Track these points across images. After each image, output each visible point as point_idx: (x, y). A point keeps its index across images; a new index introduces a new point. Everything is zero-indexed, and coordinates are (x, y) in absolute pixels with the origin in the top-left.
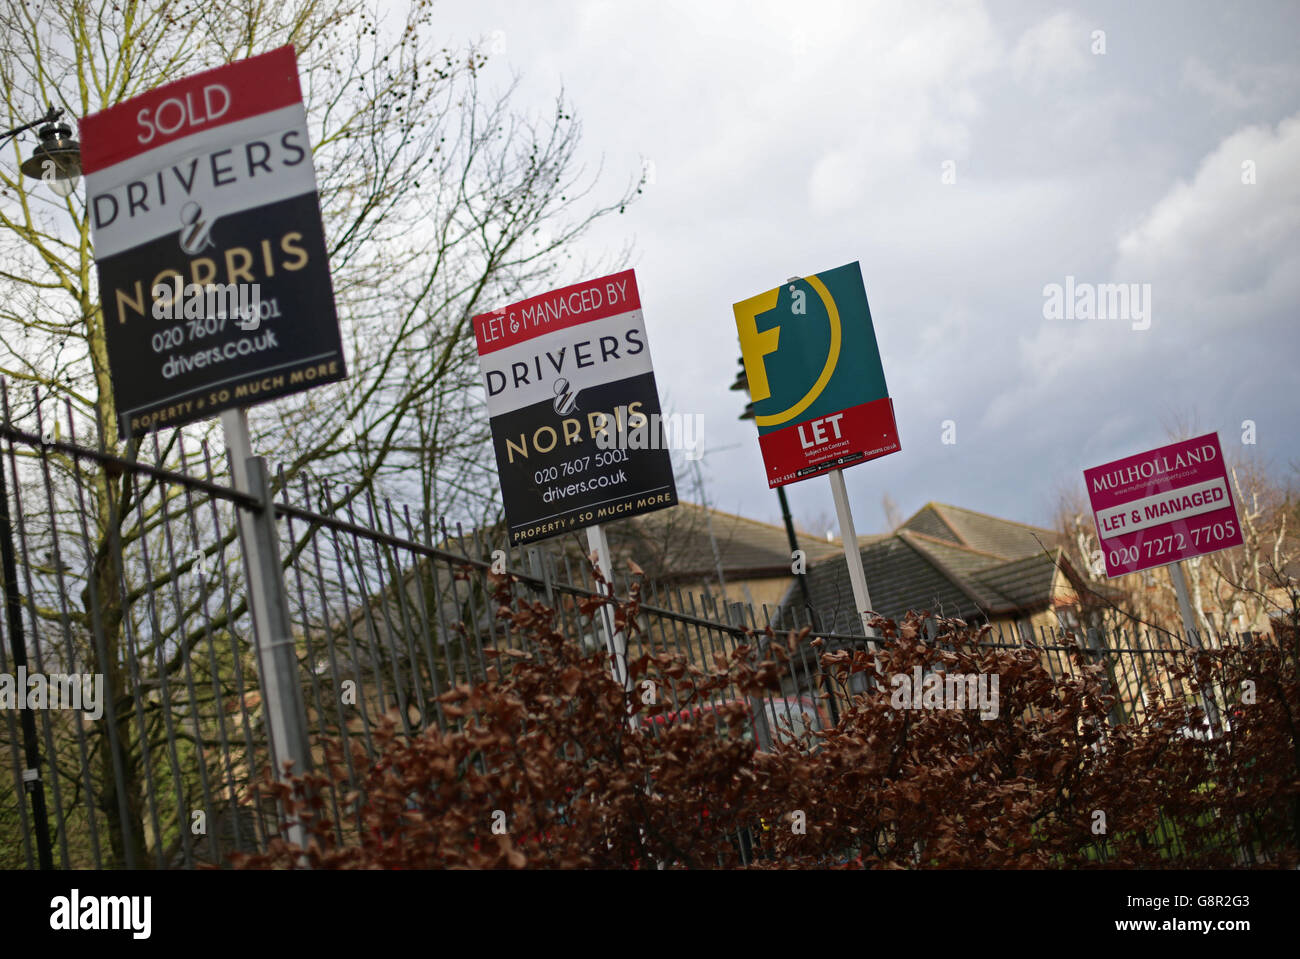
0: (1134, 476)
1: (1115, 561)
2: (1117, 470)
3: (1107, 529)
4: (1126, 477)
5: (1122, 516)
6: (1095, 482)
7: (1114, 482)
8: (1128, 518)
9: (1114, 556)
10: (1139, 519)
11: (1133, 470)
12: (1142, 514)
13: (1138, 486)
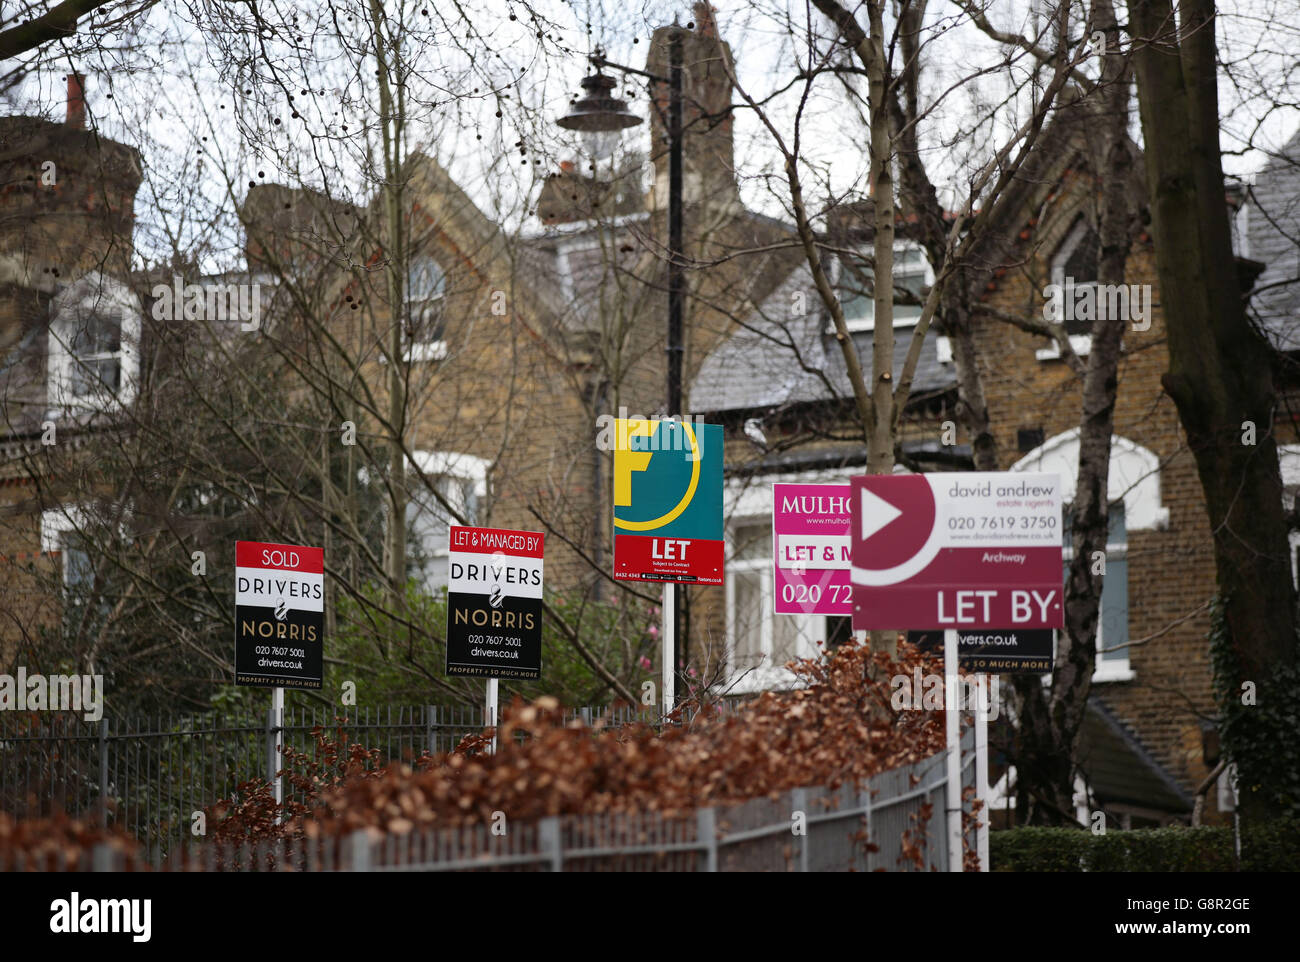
0: (836, 509)
1: (789, 597)
2: (817, 495)
3: (788, 558)
4: (826, 506)
5: (811, 548)
6: (786, 501)
7: (809, 507)
8: (819, 553)
9: (788, 590)
10: (832, 557)
11: (836, 501)
12: (837, 553)
13: (838, 520)
